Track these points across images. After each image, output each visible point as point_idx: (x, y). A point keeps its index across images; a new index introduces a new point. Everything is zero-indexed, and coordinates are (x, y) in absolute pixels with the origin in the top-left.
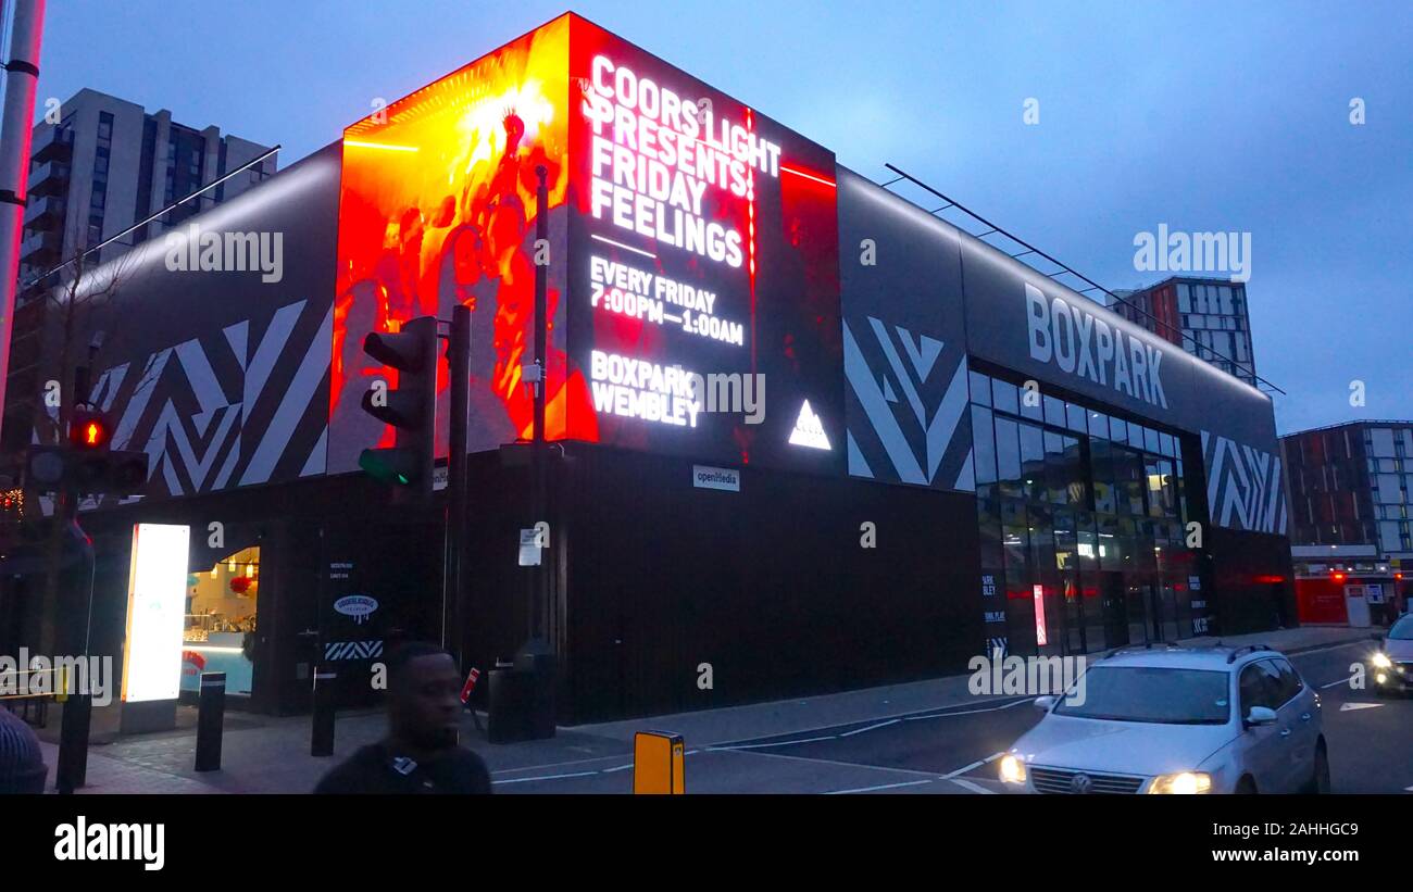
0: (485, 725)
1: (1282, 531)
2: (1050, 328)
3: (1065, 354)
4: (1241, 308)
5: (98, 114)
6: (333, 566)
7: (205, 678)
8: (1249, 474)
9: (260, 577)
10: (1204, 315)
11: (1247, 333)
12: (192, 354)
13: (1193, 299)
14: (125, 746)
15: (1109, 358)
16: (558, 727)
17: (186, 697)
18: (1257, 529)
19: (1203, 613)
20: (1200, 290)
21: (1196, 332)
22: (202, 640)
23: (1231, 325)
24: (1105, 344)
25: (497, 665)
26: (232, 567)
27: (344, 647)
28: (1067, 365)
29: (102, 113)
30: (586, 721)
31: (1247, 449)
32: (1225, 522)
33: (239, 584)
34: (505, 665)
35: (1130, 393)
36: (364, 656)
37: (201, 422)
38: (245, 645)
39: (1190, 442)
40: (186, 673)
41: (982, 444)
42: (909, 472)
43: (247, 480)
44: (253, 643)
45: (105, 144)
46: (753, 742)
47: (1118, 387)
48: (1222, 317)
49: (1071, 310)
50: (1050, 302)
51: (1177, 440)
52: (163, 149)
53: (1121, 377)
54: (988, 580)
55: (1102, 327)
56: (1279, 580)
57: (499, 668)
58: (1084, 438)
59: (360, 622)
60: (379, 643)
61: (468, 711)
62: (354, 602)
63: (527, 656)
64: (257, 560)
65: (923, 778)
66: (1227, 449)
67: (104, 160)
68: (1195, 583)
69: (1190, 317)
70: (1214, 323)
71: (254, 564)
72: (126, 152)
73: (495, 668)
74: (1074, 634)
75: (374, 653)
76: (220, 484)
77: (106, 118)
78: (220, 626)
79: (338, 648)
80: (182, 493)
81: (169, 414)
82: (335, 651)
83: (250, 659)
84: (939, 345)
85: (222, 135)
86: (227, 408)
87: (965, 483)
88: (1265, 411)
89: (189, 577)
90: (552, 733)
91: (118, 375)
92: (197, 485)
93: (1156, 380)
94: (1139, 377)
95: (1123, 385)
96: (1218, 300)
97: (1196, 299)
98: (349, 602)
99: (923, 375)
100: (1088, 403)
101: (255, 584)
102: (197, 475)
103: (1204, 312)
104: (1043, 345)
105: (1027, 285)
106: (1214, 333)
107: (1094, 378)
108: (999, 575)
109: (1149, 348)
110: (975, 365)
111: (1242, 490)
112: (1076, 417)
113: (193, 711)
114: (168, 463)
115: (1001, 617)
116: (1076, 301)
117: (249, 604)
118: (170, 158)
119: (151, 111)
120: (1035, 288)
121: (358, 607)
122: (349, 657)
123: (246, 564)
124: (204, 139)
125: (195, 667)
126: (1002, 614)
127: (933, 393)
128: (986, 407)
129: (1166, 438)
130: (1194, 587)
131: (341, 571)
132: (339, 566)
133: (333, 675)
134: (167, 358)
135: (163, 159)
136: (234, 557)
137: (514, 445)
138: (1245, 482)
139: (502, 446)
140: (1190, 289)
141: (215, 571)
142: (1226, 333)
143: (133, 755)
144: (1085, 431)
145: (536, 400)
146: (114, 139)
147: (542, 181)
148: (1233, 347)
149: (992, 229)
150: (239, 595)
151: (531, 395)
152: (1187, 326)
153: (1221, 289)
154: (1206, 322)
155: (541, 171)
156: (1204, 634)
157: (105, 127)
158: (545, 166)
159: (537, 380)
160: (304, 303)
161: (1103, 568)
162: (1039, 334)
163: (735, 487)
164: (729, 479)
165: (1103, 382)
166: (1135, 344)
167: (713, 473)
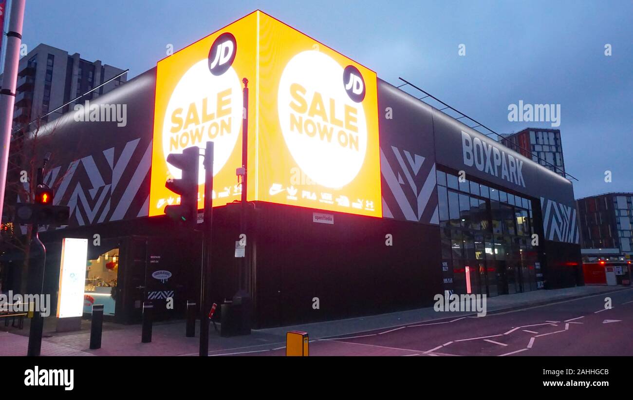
0: (219, 329)
1: (577, 242)
2: (473, 151)
3: (480, 163)
4: (558, 142)
5: (47, 55)
6: (152, 257)
7: (94, 307)
8: (563, 217)
9: (119, 262)
10: (542, 146)
11: (561, 153)
12: (89, 163)
13: (537, 138)
14: (58, 337)
15: (499, 165)
16: (252, 330)
17: (86, 316)
18: (566, 241)
19: (542, 279)
20: (540, 134)
21: (538, 153)
22: (93, 290)
23: (554, 149)
24: (497, 158)
25: (225, 301)
26: (107, 257)
27: (157, 293)
28: (480, 167)
29: (49, 54)
30: (265, 327)
31: (561, 205)
32: (551, 238)
33: (110, 265)
34: (229, 302)
35: (509, 180)
36: (165, 297)
37: (93, 193)
39: (536, 203)
40: (86, 305)
41: (442, 203)
42: (409, 215)
43: (114, 218)
45: (50, 68)
46: (340, 337)
47: (503, 177)
48: (550, 146)
49: (482, 143)
50: (473, 139)
51: (530, 201)
52: (76, 71)
53: (505, 173)
54: (445, 264)
55: (496, 150)
56: (575, 264)
57: (226, 303)
58: (488, 200)
59: (164, 282)
60: (172, 292)
61: (212, 323)
62: (161, 273)
63: (238, 298)
64: (118, 255)
65: (415, 353)
66: (552, 204)
67: (50, 75)
68: (538, 265)
69: (535, 146)
70: (546, 149)
71: (116, 256)
72: (60, 72)
73: (224, 303)
74: (483, 287)
75: (170, 296)
76: (101, 220)
77: (51, 57)
78: (101, 284)
79: (154, 294)
80: (84, 224)
81: (79, 189)
82: (152, 296)
84: (423, 159)
85: (103, 64)
86: (104, 186)
87: (435, 220)
88: (569, 188)
89: (87, 262)
90: (249, 333)
91: (56, 171)
92: (91, 220)
93: (520, 174)
94: (513, 173)
95: (505, 177)
96: (548, 139)
97: (538, 138)
98: (158, 274)
99: (416, 173)
100: (491, 185)
101: (117, 265)
102: (91, 216)
103: (542, 144)
104: (470, 159)
105: (463, 133)
106: (546, 153)
107: (492, 173)
108: (450, 262)
109: (517, 160)
110: (439, 167)
111: (559, 224)
112: (484, 191)
113: (89, 322)
114: (78, 210)
115: (451, 281)
116: (484, 139)
117: (114, 274)
118: (79, 75)
120: (466, 133)
121: (163, 276)
122: (158, 298)
123: (113, 256)
124: (94, 66)
125: (89, 302)
126: (451, 279)
127: (420, 180)
128: (444, 186)
129: (525, 201)
130: (537, 267)
131: (155, 259)
132: (154, 257)
133: (151, 306)
134: (78, 163)
135: (76, 75)
136: (107, 253)
137: (233, 203)
138: (560, 220)
139: (227, 204)
140: (536, 133)
141: (99, 259)
142: (552, 153)
143: (62, 341)
144: (488, 197)
145: (242, 183)
146: (54, 66)
147: (246, 85)
148: (555, 159)
149: (447, 107)
150: (110, 270)
151: (241, 181)
152: (534, 150)
153: (549, 133)
154: (542, 148)
155: (245, 81)
156: (542, 288)
157: (50, 61)
158: (247, 78)
159: (243, 175)
160: (139, 139)
161: (497, 259)
162: (468, 153)
163: (332, 222)
164: (329, 219)
165: (497, 175)
166: (511, 158)
167: (322, 216)
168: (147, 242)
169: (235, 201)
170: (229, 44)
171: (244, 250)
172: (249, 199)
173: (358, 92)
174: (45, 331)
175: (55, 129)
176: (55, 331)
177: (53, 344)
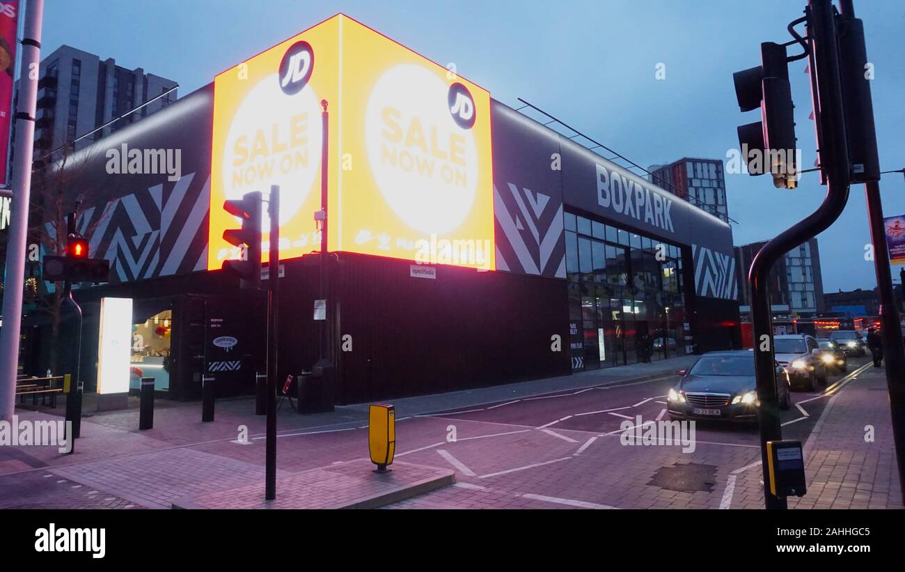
0: (296, 405)
1: (735, 298)
2: (610, 188)
3: (618, 202)
4: (720, 175)
5: (72, 61)
6: (212, 320)
7: (143, 380)
8: (718, 268)
9: (173, 326)
10: (701, 179)
11: (724, 189)
12: (131, 203)
13: (695, 170)
14: (101, 417)
15: (642, 205)
16: (336, 406)
17: (133, 392)
18: (721, 297)
19: (692, 342)
20: (699, 165)
21: (697, 189)
22: (141, 361)
23: (715, 184)
24: (640, 197)
25: (303, 373)
26: (156, 321)
27: (220, 364)
28: (618, 208)
29: (74, 59)
30: (350, 403)
31: (717, 254)
32: (704, 293)
33: (160, 331)
34: (307, 373)
35: (653, 224)
36: (230, 369)
37: (137, 241)
38: (165, 363)
39: (686, 251)
40: (132, 379)
41: (570, 251)
42: (530, 268)
43: (164, 273)
44: (169, 363)
45: (76, 78)
46: (441, 412)
47: (646, 221)
48: (710, 180)
49: (621, 179)
50: (610, 173)
51: (679, 249)
52: (111, 81)
53: (649, 215)
54: (573, 326)
55: (639, 188)
56: (732, 324)
57: (304, 375)
58: (627, 249)
59: (227, 351)
60: (238, 362)
61: (287, 398)
62: (224, 339)
63: (319, 368)
64: (170, 317)
65: (525, 429)
66: (706, 253)
67: (76, 87)
68: (687, 326)
69: (693, 180)
70: (706, 184)
71: (169, 320)
72: (89, 82)
73: (301, 375)
74: (620, 354)
75: (236, 367)
76: (148, 275)
77: (77, 63)
78: (150, 353)
79: (216, 365)
80: (127, 280)
81: (119, 236)
82: (214, 367)
83: (167, 371)
84: (548, 198)
85: (145, 73)
86: (151, 233)
87: (561, 273)
88: (727, 234)
89: (133, 327)
90: (333, 409)
91: (89, 214)
92: (136, 276)
93: (667, 217)
94: (659, 215)
95: (649, 219)
96: (709, 171)
97: (696, 170)
98: (220, 340)
99: (538, 216)
100: (631, 229)
101: (169, 330)
102: (136, 270)
103: (701, 177)
104: (605, 198)
105: (597, 165)
106: (706, 189)
107: (633, 216)
108: (580, 324)
109: (664, 199)
110: (568, 209)
111: (713, 276)
112: (623, 236)
113: (137, 399)
114: (118, 262)
115: (580, 346)
116: (623, 173)
117: (166, 341)
118: (114, 86)
119: (103, 59)
120: (601, 167)
121: (226, 343)
122: (222, 370)
123: (164, 320)
124: (135, 76)
125: (137, 376)
126: (581, 344)
127: (544, 224)
128: (573, 232)
129: (673, 248)
130: (686, 329)
131: (217, 323)
132: (216, 320)
133: (213, 379)
134: (117, 204)
135: (110, 87)
136: (157, 316)
137: (311, 254)
138: (715, 272)
139: (304, 255)
140: (693, 164)
141: (147, 323)
142: (712, 189)
143: (105, 422)
144: (628, 245)
145: (322, 230)
146: (81, 75)
147: (325, 109)
148: (716, 197)
149: (577, 134)
150: (161, 337)
151: (320, 227)
152: (691, 186)
153: (710, 164)
154: (701, 183)
155: (324, 103)
156: (691, 354)
157: (76, 69)
158: (327, 100)
159: (322, 219)
160: (194, 174)
161: (637, 319)
162: (603, 191)
163: (434, 277)
164: (430, 273)
165: (638, 218)
166: (657, 197)
167: (420, 269)
168: (206, 302)
169: (313, 252)
170: (304, 55)
171: (325, 311)
172: (330, 249)
173: (467, 116)
174: (84, 410)
175: (86, 161)
176: (96, 409)
177: (95, 425)
